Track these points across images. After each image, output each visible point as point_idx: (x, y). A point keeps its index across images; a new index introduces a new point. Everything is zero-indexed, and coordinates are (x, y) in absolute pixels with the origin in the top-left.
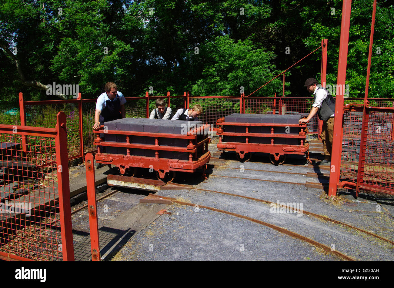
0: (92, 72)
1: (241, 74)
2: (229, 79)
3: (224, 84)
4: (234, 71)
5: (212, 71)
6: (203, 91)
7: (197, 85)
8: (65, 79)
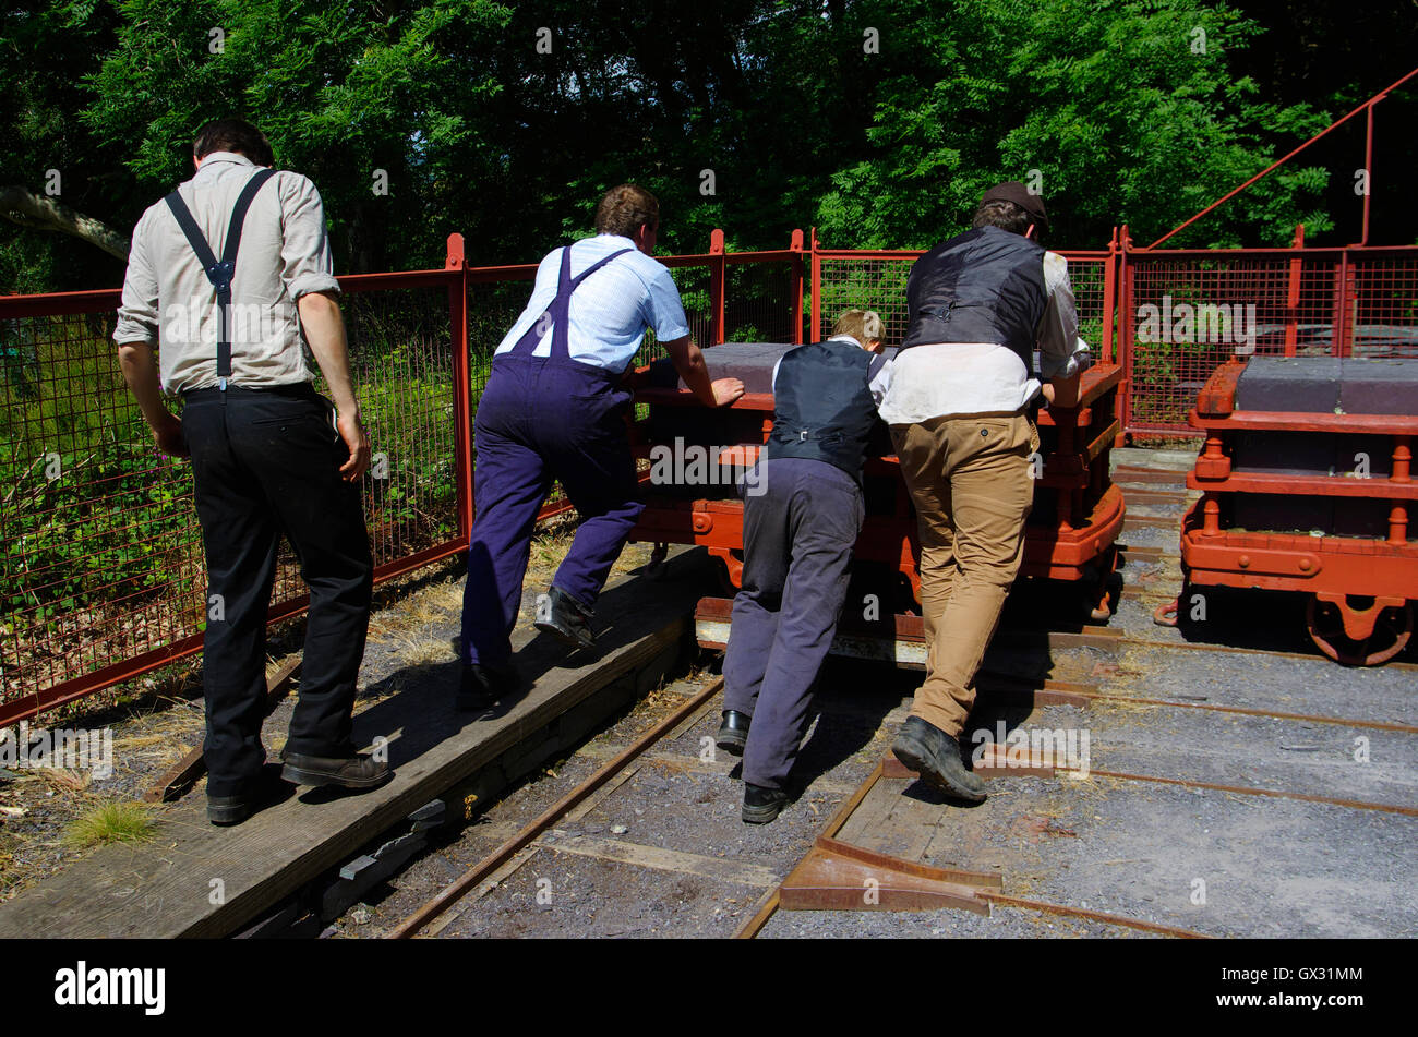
0: (299, 133)
1: (1076, 129)
2: (1007, 162)
3: (978, 186)
4: (1038, 118)
5: (918, 117)
6: (869, 223)
7: (836, 195)
8: (161, 173)
